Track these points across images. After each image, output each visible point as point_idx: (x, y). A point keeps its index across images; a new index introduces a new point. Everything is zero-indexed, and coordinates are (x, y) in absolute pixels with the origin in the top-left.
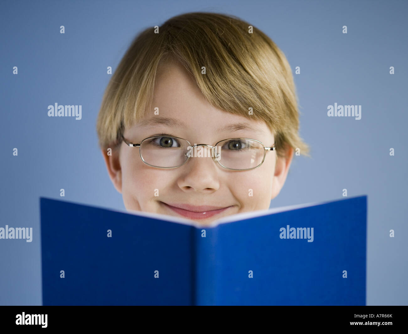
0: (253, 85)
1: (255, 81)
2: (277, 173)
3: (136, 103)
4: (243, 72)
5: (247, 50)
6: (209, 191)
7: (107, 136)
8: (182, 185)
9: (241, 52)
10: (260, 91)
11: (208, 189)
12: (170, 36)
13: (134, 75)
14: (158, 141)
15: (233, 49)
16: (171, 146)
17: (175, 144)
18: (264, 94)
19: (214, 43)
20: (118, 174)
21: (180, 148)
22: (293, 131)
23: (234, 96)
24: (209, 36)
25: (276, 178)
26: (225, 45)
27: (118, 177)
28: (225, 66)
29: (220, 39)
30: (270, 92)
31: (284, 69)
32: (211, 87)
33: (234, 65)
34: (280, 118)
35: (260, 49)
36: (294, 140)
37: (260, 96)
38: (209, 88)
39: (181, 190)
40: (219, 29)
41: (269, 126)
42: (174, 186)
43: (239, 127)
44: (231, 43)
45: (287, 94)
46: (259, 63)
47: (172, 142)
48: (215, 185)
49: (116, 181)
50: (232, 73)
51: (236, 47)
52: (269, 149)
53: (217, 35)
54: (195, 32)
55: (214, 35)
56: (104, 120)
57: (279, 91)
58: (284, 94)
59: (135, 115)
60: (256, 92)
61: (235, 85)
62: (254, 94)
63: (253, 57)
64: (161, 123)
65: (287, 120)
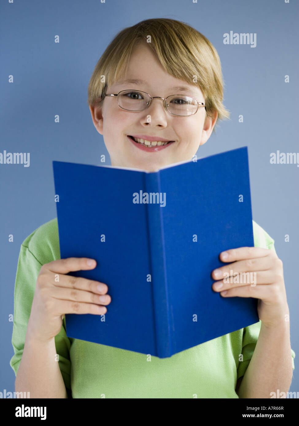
0: (194, 62)
1: (196, 60)
2: (206, 129)
3: (117, 69)
4: (189, 54)
5: (192, 41)
6: (160, 128)
7: (95, 94)
8: (143, 122)
9: (188, 41)
10: (199, 67)
11: (160, 126)
12: (142, 28)
13: (116, 52)
14: (129, 95)
15: (183, 38)
16: (138, 98)
17: (140, 97)
18: (201, 69)
19: (171, 33)
20: (100, 121)
21: (142, 100)
22: (219, 100)
23: (182, 67)
24: (168, 29)
25: (205, 131)
26: (178, 36)
27: (100, 124)
28: (177, 48)
29: (175, 31)
30: (205, 69)
31: (215, 59)
32: (167, 59)
33: (183, 48)
34: (210, 87)
35: (201, 44)
36: (219, 106)
37: (198, 70)
38: (166, 60)
39: (142, 126)
40: (175, 27)
41: (202, 91)
42: (138, 124)
43: (183, 89)
44: (182, 35)
45: (216, 73)
46: (200, 50)
47: (138, 96)
48: (165, 124)
49: (98, 126)
50: (182, 52)
51: (185, 38)
52: (201, 104)
53: (174, 29)
54: (159, 26)
55: (171, 29)
56: (94, 82)
57: (212, 71)
58: (214, 73)
59: (115, 77)
60: (196, 67)
61: (183, 60)
62: (194, 67)
63: (195, 46)
64: (131, 82)
65: (215, 90)
